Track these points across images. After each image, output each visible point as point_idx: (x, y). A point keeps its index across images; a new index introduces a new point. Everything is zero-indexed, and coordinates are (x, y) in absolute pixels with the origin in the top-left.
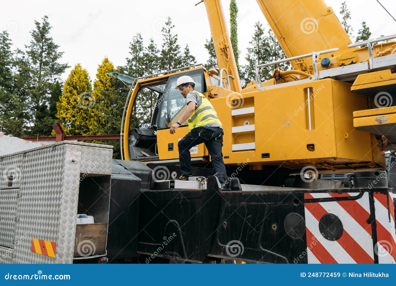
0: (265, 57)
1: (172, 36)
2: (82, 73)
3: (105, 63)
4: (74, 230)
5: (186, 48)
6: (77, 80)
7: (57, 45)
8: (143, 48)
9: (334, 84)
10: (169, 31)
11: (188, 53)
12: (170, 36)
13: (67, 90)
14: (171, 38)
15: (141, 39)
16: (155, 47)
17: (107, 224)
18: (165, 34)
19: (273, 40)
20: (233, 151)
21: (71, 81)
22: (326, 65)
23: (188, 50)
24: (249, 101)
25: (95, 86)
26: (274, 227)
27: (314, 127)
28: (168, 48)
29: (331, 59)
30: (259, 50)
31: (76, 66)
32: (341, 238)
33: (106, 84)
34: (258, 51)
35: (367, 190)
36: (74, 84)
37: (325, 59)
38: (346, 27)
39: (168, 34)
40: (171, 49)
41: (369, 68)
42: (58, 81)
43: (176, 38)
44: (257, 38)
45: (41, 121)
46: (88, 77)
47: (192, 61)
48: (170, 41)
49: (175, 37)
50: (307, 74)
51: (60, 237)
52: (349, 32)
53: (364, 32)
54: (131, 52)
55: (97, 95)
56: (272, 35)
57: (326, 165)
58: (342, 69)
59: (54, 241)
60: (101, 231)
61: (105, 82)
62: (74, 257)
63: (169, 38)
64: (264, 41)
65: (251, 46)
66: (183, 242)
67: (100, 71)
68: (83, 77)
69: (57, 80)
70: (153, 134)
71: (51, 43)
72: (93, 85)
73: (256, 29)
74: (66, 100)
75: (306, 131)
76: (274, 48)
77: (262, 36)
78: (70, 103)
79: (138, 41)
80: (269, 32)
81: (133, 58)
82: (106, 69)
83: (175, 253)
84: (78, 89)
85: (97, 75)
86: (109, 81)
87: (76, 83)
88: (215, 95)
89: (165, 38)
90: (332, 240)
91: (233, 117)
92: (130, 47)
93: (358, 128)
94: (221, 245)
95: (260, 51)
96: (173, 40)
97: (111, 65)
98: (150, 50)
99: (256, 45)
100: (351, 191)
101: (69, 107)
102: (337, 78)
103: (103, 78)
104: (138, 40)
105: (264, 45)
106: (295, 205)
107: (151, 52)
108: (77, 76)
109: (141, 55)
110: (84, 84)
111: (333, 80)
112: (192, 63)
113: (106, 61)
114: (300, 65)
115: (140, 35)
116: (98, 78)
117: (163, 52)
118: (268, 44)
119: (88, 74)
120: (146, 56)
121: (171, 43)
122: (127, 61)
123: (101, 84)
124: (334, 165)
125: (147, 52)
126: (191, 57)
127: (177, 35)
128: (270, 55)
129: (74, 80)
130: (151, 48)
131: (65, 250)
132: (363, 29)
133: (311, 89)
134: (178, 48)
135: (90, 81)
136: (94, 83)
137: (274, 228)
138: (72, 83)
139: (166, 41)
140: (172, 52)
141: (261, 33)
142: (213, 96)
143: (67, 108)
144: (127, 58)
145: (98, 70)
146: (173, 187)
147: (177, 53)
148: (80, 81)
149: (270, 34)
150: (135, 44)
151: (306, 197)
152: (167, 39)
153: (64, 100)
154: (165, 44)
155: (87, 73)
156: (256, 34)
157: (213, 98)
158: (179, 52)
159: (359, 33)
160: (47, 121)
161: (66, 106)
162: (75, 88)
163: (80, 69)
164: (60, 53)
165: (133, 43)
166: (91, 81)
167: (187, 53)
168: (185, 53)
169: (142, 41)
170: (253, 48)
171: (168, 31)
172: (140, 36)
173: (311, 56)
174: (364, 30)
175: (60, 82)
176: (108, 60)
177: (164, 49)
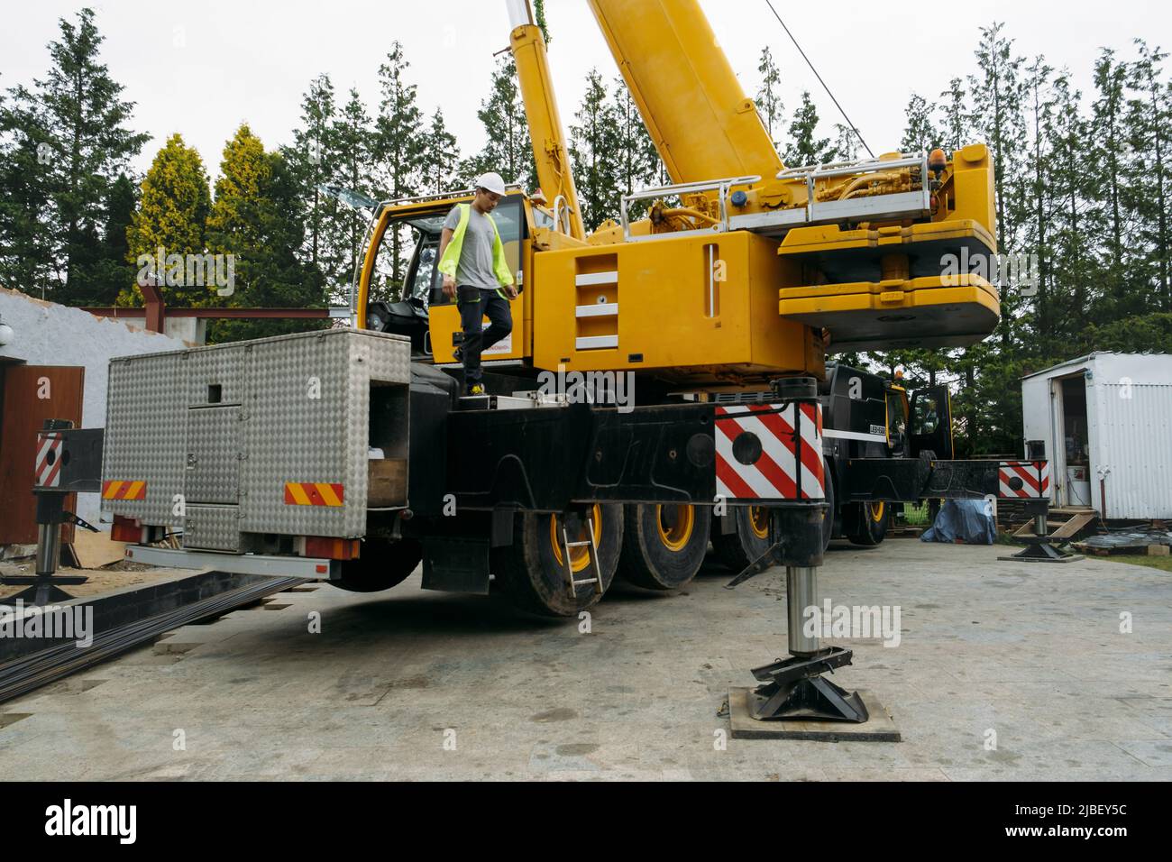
0: (608, 149)
1: (404, 88)
2: (185, 157)
3: (242, 139)
4: (366, 466)
5: (437, 115)
6: (174, 174)
7: (118, 85)
8: (334, 108)
9: (752, 241)
10: (397, 73)
11: (440, 128)
12: (399, 85)
13: (151, 198)
14: (400, 90)
15: (331, 88)
16: (363, 110)
17: (406, 461)
18: (386, 79)
19: (624, 114)
20: (578, 350)
21: (160, 177)
22: (741, 205)
23: (440, 120)
24: (608, 261)
25: (220, 190)
26: (673, 454)
27: (717, 312)
28: (392, 114)
29: (748, 193)
30: (595, 133)
31: (171, 141)
32: (759, 461)
33: (248, 188)
34: (592, 133)
35: (792, 401)
36: (167, 183)
37: (739, 193)
38: (771, 101)
39: (395, 82)
40: (400, 116)
41: (807, 220)
42: (123, 174)
43: (414, 92)
44: (590, 105)
45: (91, 268)
46: (201, 169)
47: (448, 146)
48: (398, 97)
49: (412, 90)
50: (707, 217)
51: (349, 476)
52: (777, 112)
53: (806, 113)
54: (307, 116)
55: (227, 213)
56: (622, 103)
57: (732, 375)
58: (765, 217)
59: (338, 482)
60: (398, 471)
61: (244, 183)
62: (368, 507)
63: (395, 91)
64: (606, 114)
65: (579, 124)
66: (528, 486)
67: (231, 156)
68: (187, 168)
69: (120, 171)
70: (414, 313)
71: (104, 79)
72: (215, 187)
73: (590, 85)
74: (150, 221)
75: (705, 318)
76: (625, 131)
77: (602, 103)
78: (159, 229)
79: (322, 93)
80: (616, 96)
81: (309, 131)
82: (247, 153)
83: (515, 503)
84: (178, 197)
85: (223, 165)
86: (255, 181)
87: (171, 181)
88: (543, 245)
89: (386, 90)
90: (747, 464)
91: (579, 288)
92: (302, 106)
93: (786, 317)
94: (593, 485)
95: (596, 136)
96: (406, 95)
97: (257, 143)
98: (350, 116)
99: (589, 121)
100: (774, 402)
101: (159, 238)
102: (756, 231)
103: (240, 174)
104: (321, 90)
105: (606, 122)
106: (703, 423)
107: (353, 120)
108: (173, 165)
109: (329, 124)
110: (191, 184)
111: (751, 234)
112: (450, 150)
113: (245, 133)
114: (695, 200)
115: (327, 78)
116: (224, 172)
117: (381, 120)
118: (614, 121)
119: (201, 161)
120: (341, 129)
121: (401, 102)
122: (295, 137)
123: (236, 189)
124: (744, 376)
125: (344, 119)
126: (448, 136)
127: (415, 86)
128: (617, 147)
129: (168, 176)
130: (354, 109)
131: (356, 496)
132: (804, 107)
133: (716, 247)
134: (417, 115)
135: (205, 177)
136: (215, 184)
137: (672, 456)
138: (163, 183)
139: (389, 96)
140: (404, 124)
141: (601, 96)
142: (540, 247)
143: (154, 240)
144: (296, 131)
145: (224, 154)
146: (495, 407)
147: (414, 127)
148: (180, 176)
149: (618, 100)
150: (315, 97)
151: (717, 412)
152: (390, 92)
153: (145, 222)
154: (385, 103)
155: (199, 158)
156: (588, 96)
157: (540, 250)
158: (419, 124)
159: (797, 116)
160: (106, 270)
161: (151, 237)
162: (171, 194)
163: (181, 147)
164: (126, 104)
165: (310, 95)
166: (208, 179)
167: (437, 127)
168: (435, 127)
169: (332, 94)
170: (583, 127)
171: (393, 75)
172: (328, 81)
173: (718, 189)
174: (806, 111)
175: (128, 176)
176: (250, 130)
177: (384, 115)
